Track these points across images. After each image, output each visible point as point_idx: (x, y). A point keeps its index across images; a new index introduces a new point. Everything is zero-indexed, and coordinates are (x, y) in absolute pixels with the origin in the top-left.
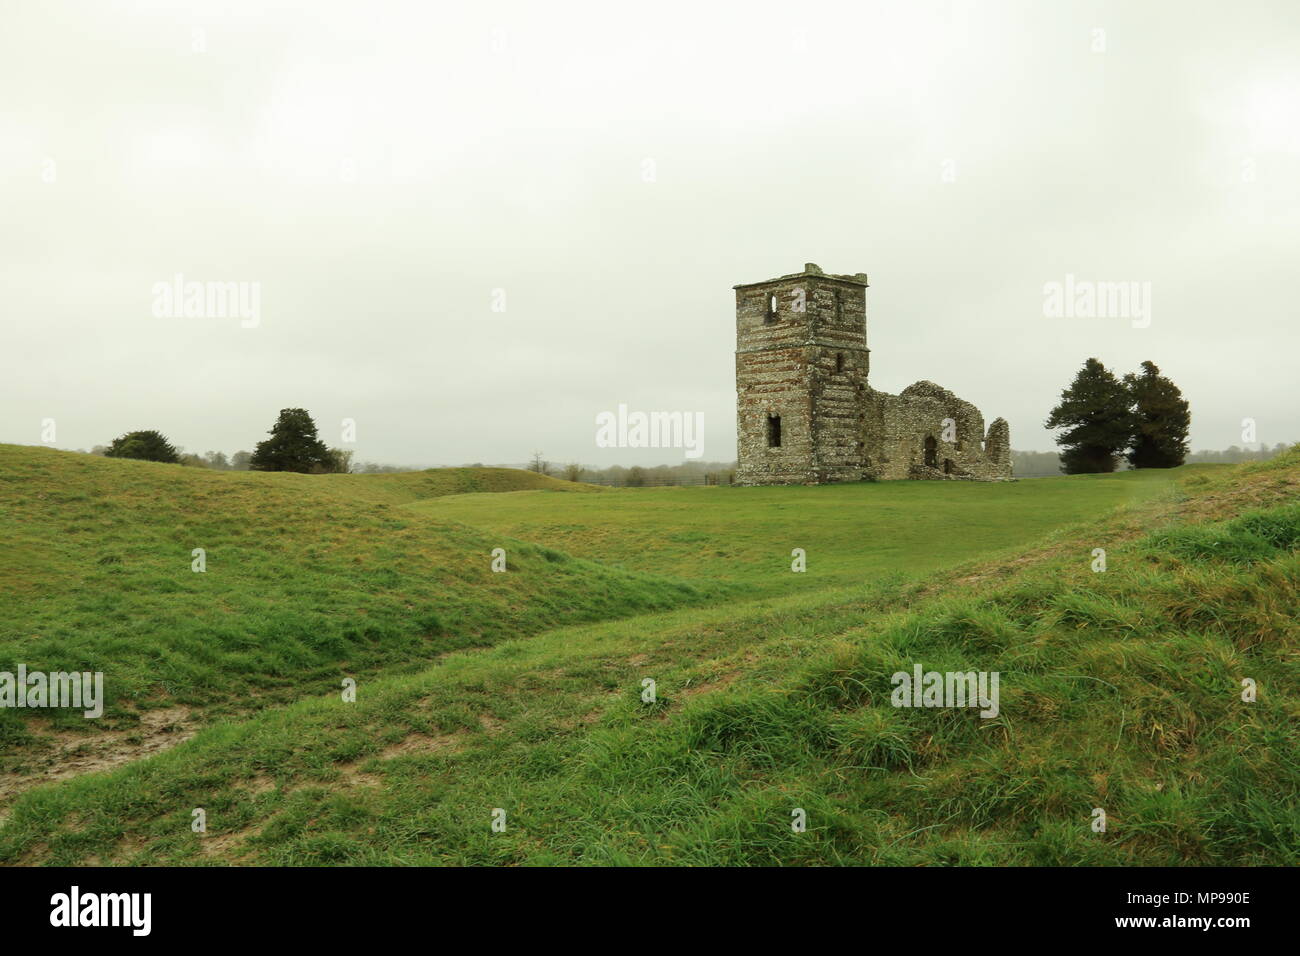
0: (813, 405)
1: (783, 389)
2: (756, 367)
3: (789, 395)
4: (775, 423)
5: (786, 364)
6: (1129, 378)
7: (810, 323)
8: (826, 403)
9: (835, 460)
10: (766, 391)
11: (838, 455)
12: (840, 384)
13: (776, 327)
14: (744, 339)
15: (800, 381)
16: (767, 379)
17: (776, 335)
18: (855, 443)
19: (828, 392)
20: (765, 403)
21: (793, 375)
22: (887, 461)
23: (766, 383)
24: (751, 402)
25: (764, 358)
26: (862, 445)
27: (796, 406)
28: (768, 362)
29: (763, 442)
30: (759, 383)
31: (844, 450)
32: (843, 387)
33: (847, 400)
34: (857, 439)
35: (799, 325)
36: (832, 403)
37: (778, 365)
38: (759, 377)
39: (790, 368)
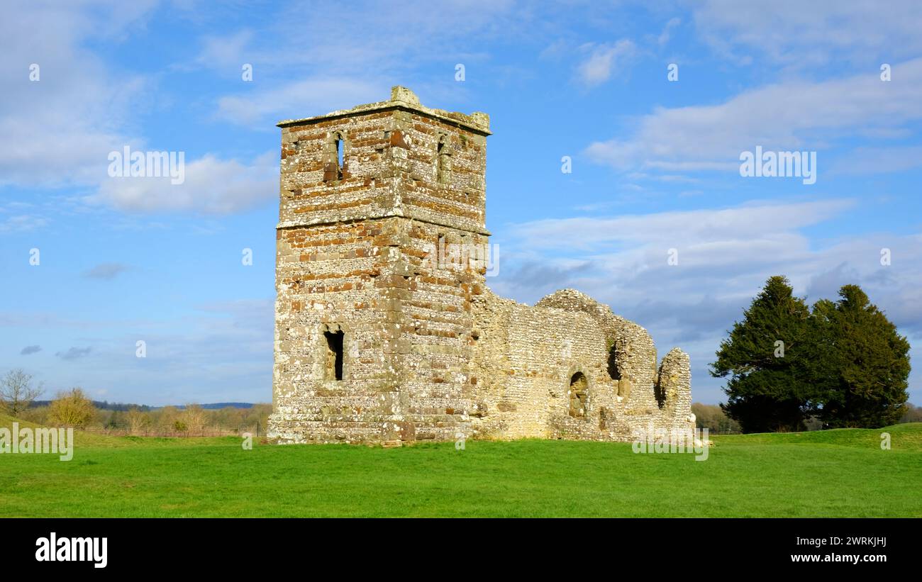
0: (393, 310)
1: (348, 287)
2: (308, 250)
3: (359, 298)
4: (335, 341)
5: (356, 246)
7: (397, 181)
8: (417, 311)
9: (428, 404)
10: (322, 290)
11: (434, 395)
12: (441, 282)
13: (343, 187)
14: (292, 205)
15: (376, 275)
16: (326, 270)
17: (343, 199)
18: (461, 378)
19: (421, 295)
20: (322, 311)
21: (367, 264)
22: (512, 408)
23: (323, 277)
24: (297, 306)
25: (322, 237)
26: (474, 381)
27: (368, 315)
28: (327, 243)
29: (319, 372)
30: (311, 277)
31: (443, 388)
32: (445, 288)
33: (452, 309)
34: (465, 372)
35: (378, 184)
36: (427, 313)
37: (342, 248)
38: (313, 267)
39: (362, 253)
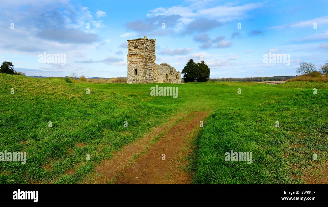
0: (145, 66)
1: (138, 63)
2: (132, 58)
3: (140, 64)
4: (136, 70)
5: (139, 58)
6: (198, 64)
7: (145, 49)
8: (147, 66)
9: (149, 78)
10: (134, 63)
11: (149, 77)
12: (150, 62)
13: (137, 49)
14: (130, 52)
15: (142, 61)
16: (135, 61)
17: (137, 51)
18: (152, 75)
19: (148, 64)
20: (134, 66)
21: (141, 60)
22: (159, 79)
23: (134, 62)
24: (131, 65)
25: (134, 56)
26: (154, 75)
27: (141, 67)
28: (135, 57)
29: (134, 74)
30: (133, 62)
31: (150, 76)
32: (151, 63)
33: (151, 66)
34: (153, 74)
35: (142, 49)
36: (148, 67)
37: (137, 58)
38: (133, 60)
39: (140, 59)
